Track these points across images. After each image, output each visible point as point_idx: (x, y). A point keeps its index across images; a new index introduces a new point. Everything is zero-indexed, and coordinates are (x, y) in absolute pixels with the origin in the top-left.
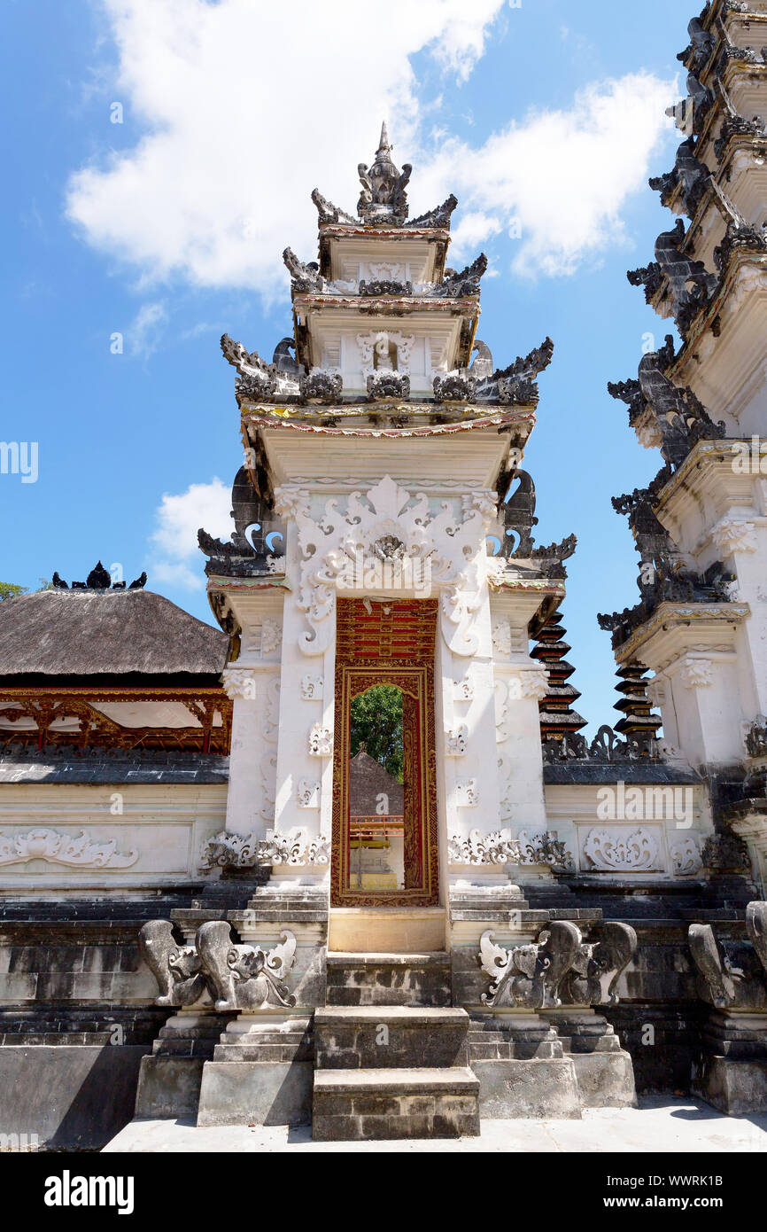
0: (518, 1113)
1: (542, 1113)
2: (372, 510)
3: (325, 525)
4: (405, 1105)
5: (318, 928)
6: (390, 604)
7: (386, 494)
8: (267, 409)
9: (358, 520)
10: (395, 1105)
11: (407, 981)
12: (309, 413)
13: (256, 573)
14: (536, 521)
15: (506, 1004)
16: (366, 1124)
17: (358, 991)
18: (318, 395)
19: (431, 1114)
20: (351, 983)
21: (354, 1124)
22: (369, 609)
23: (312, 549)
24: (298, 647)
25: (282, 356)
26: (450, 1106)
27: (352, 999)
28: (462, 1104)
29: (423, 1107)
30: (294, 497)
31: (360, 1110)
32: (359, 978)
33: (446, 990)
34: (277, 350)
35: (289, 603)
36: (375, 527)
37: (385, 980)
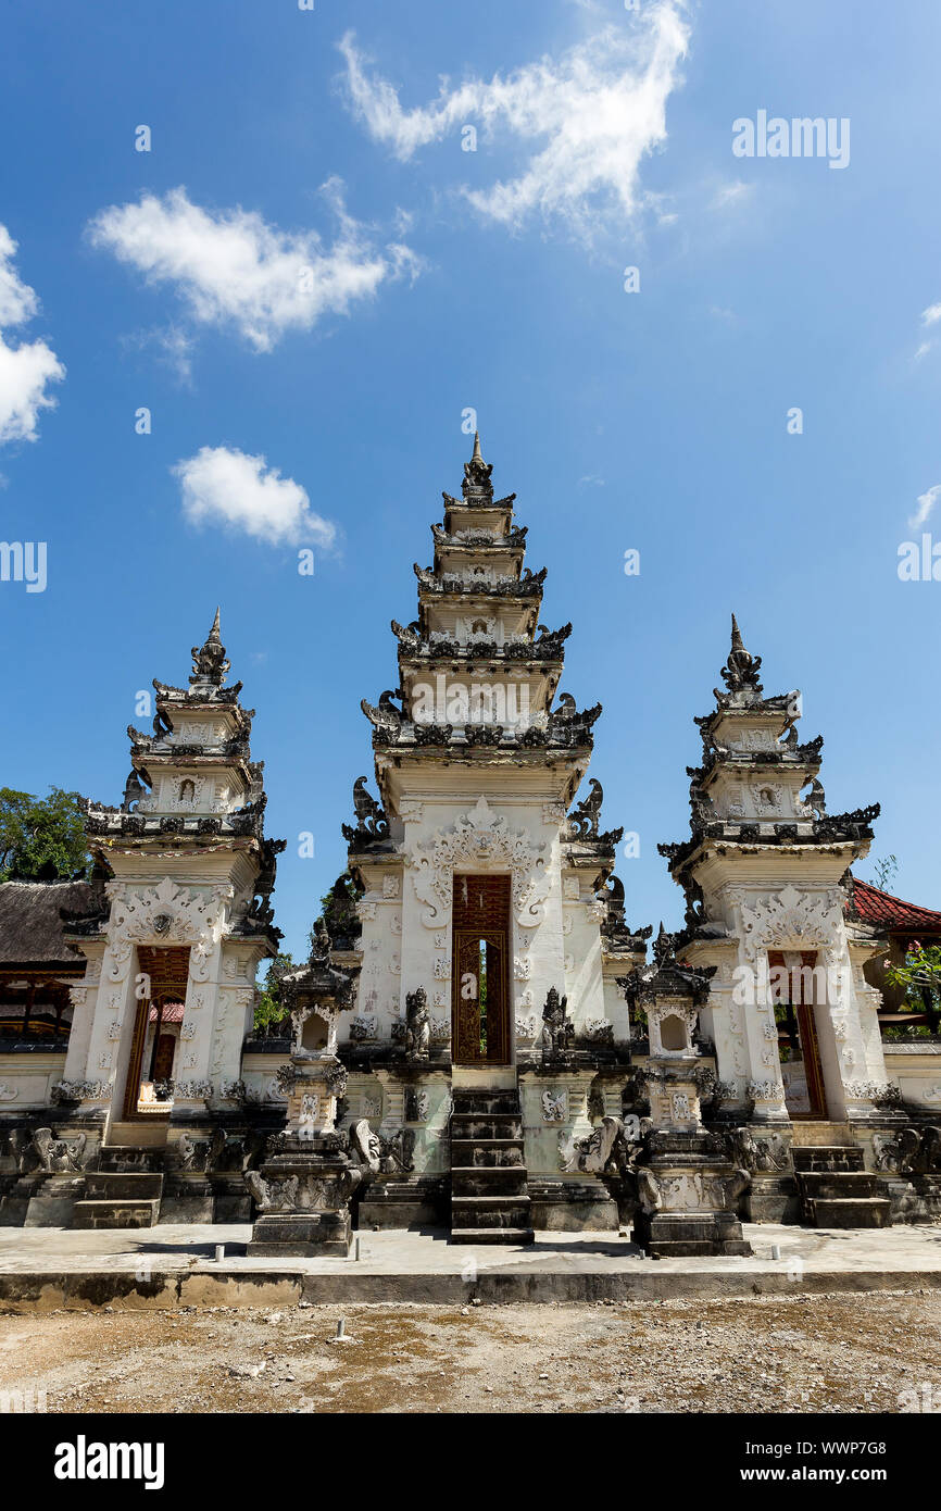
0: (181, 1222)
1: (192, 1222)
2: (157, 897)
3: (130, 906)
4: (117, 1214)
5: (98, 1132)
6: (167, 950)
7: (166, 888)
8: (100, 840)
9: (149, 902)
10: (113, 1214)
11: (143, 1160)
12: (124, 841)
13: (92, 932)
14: (274, 890)
15: (188, 1171)
16: (98, 1222)
17: (117, 1164)
18: (130, 831)
19: (129, 1218)
20: (114, 1160)
21: (92, 1222)
22: (154, 953)
23: (122, 920)
24: (108, 978)
25: (132, 781)
26: (138, 1214)
27: (113, 1168)
28: (144, 1214)
29: (125, 1214)
30: (117, 888)
31: (96, 1216)
32: (118, 1158)
33: (162, 1164)
34: (130, 777)
35: (107, 951)
36: (156, 908)
37: (131, 1159)
